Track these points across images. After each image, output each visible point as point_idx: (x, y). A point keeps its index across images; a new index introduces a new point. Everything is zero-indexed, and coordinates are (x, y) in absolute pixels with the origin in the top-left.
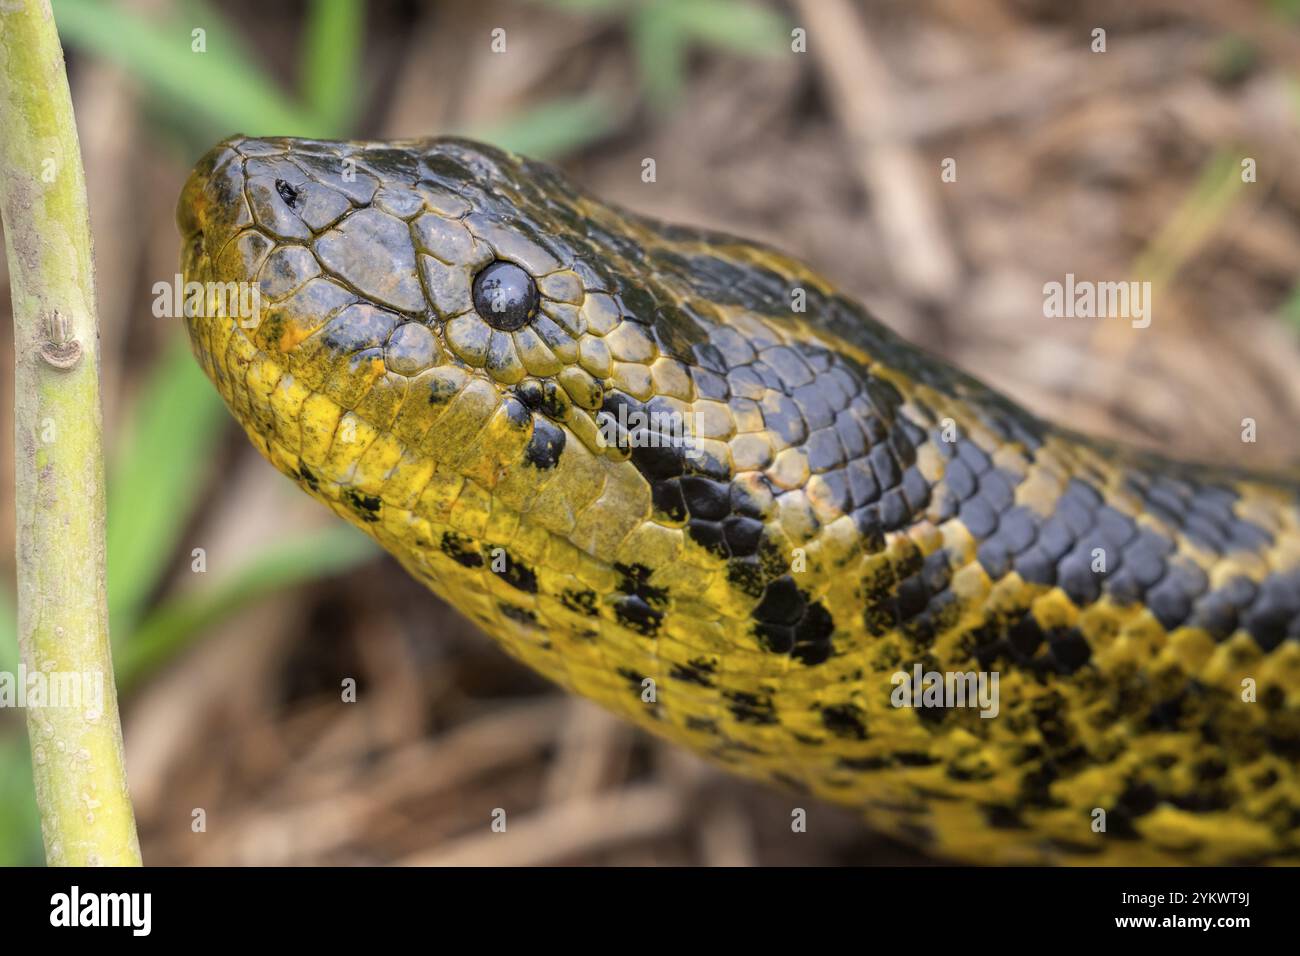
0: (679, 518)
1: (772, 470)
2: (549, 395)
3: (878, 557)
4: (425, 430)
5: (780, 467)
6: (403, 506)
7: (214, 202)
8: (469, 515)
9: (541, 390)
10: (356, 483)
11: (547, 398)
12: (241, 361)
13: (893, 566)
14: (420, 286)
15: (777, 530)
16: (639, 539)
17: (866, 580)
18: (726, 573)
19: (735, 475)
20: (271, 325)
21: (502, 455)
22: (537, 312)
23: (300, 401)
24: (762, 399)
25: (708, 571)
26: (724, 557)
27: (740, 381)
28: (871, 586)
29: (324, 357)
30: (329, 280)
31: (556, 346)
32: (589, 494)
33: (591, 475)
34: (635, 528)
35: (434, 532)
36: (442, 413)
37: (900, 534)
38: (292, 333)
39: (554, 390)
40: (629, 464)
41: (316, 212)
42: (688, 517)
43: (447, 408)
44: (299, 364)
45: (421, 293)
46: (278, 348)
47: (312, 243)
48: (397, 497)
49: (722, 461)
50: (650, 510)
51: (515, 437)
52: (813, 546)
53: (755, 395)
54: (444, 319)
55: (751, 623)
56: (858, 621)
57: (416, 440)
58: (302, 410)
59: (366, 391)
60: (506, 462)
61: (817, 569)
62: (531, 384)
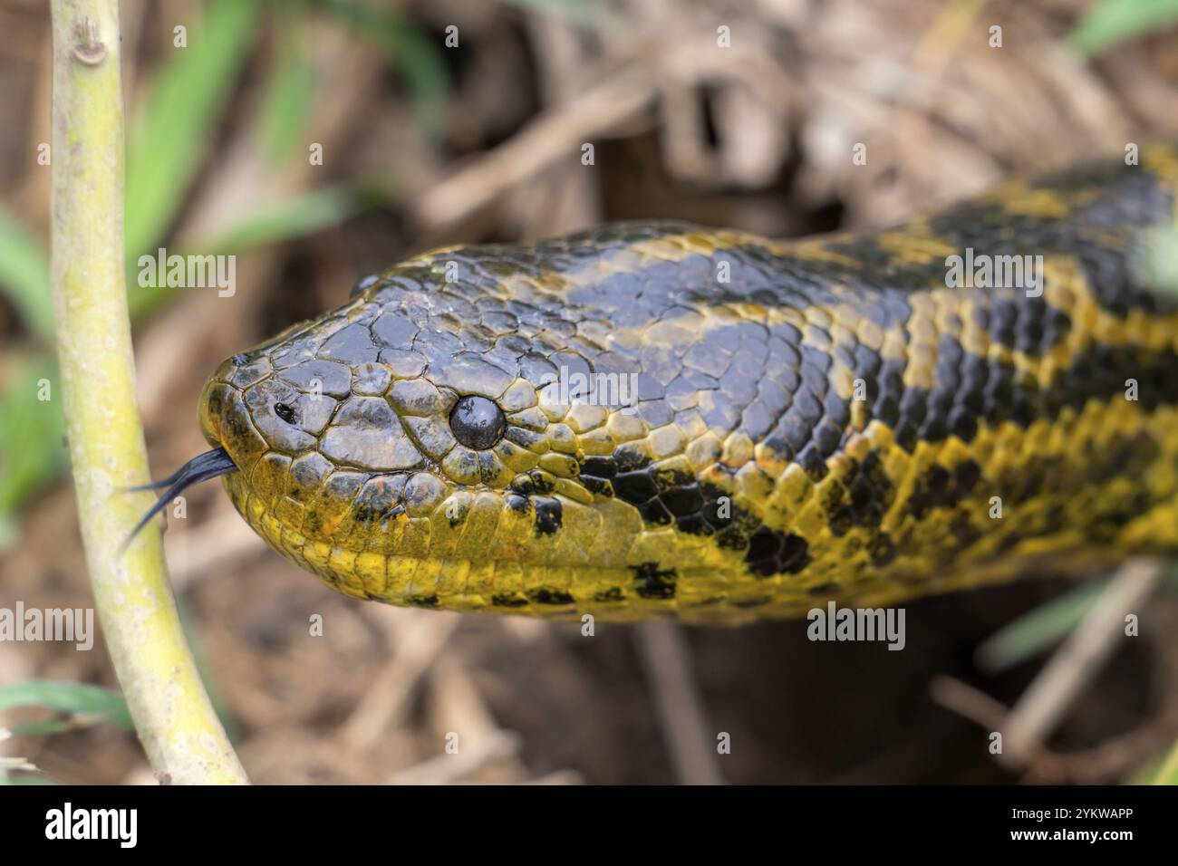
0: (668, 522)
1: (725, 458)
2: (538, 481)
3: (826, 481)
4: (455, 547)
5: (730, 452)
6: (456, 593)
7: (232, 435)
8: (507, 581)
9: (530, 480)
10: (414, 593)
11: (537, 484)
12: (295, 547)
13: (840, 482)
14: (411, 443)
15: (743, 499)
16: (641, 548)
17: (823, 503)
18: (716, 543)
19: (698, 475)
20: (310, 521)
21: (518, 539)
22: (506, 425)
23: (352, 561)
24: (697, 405)
25: (700, 548)
26: (709, 534)
27: (676, 397)
28: (829, 505)
29: (360, 529)
30: (342, 470)
31: (531, 446)
32: (593, 535)
33: (590, 520)
34: (636, 541)
35: (484, 599)
36: (463, 530)
37: (838, 454)
38: (329, 521)
39: (540, 476)
40: (615, 500)
41: (312, 419)
42: (673, 519)
43: (465, 525)
44: (342, 540)
45: (413, 447)
46: (322, 534)
47: (319, 445)
48: (449, 590)
49: (685, 470)
50: (643, 525)
51: (523, 523)
52: (773, 498)
53: (691, 404)
54: (438, 460)
55: (745, 567)
56: (826, 532)
57: (451, 555)
58: (356, 566)
59: (400, 540)
60: (523, 542)
61: (784, 512)
62: (523, 478)
